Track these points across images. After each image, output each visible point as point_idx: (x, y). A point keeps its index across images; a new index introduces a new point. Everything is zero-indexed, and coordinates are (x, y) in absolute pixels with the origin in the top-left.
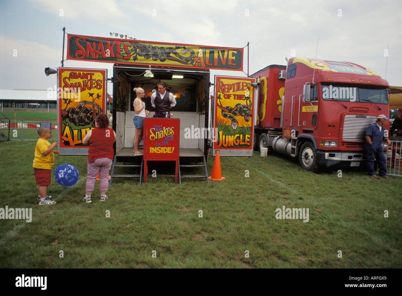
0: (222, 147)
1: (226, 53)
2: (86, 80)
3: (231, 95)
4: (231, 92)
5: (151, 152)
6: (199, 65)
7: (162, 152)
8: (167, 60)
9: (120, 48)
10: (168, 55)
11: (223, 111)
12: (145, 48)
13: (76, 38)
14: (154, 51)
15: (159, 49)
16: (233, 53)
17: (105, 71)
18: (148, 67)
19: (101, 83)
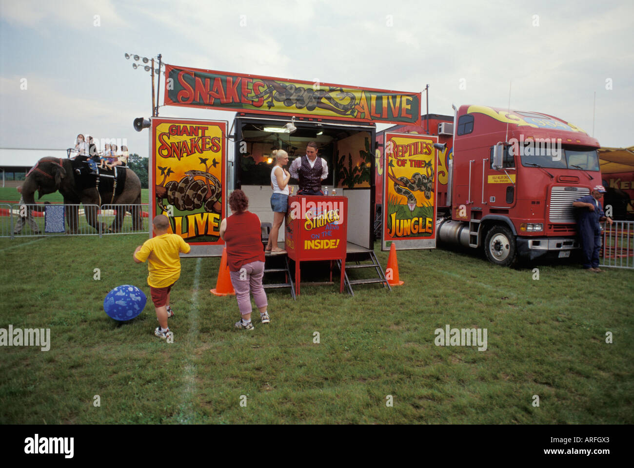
0: (395, 236)
1: (398, 100)
2: (195, 138)
3: (406, 160)
4: (407, 156)
5: (306, 248)
6: (362, 117)
7: (322, 248)
8: (317, 108)
9: (247, 89)
10: (319, 100)
11: (396, 184)
12: (285, 88)
13: (178, 72)
14: (298, 94)
15: (305, 91)
16: (407, 99)
17: (225, 123)
18: (290, 118)
19: (219, 142)
